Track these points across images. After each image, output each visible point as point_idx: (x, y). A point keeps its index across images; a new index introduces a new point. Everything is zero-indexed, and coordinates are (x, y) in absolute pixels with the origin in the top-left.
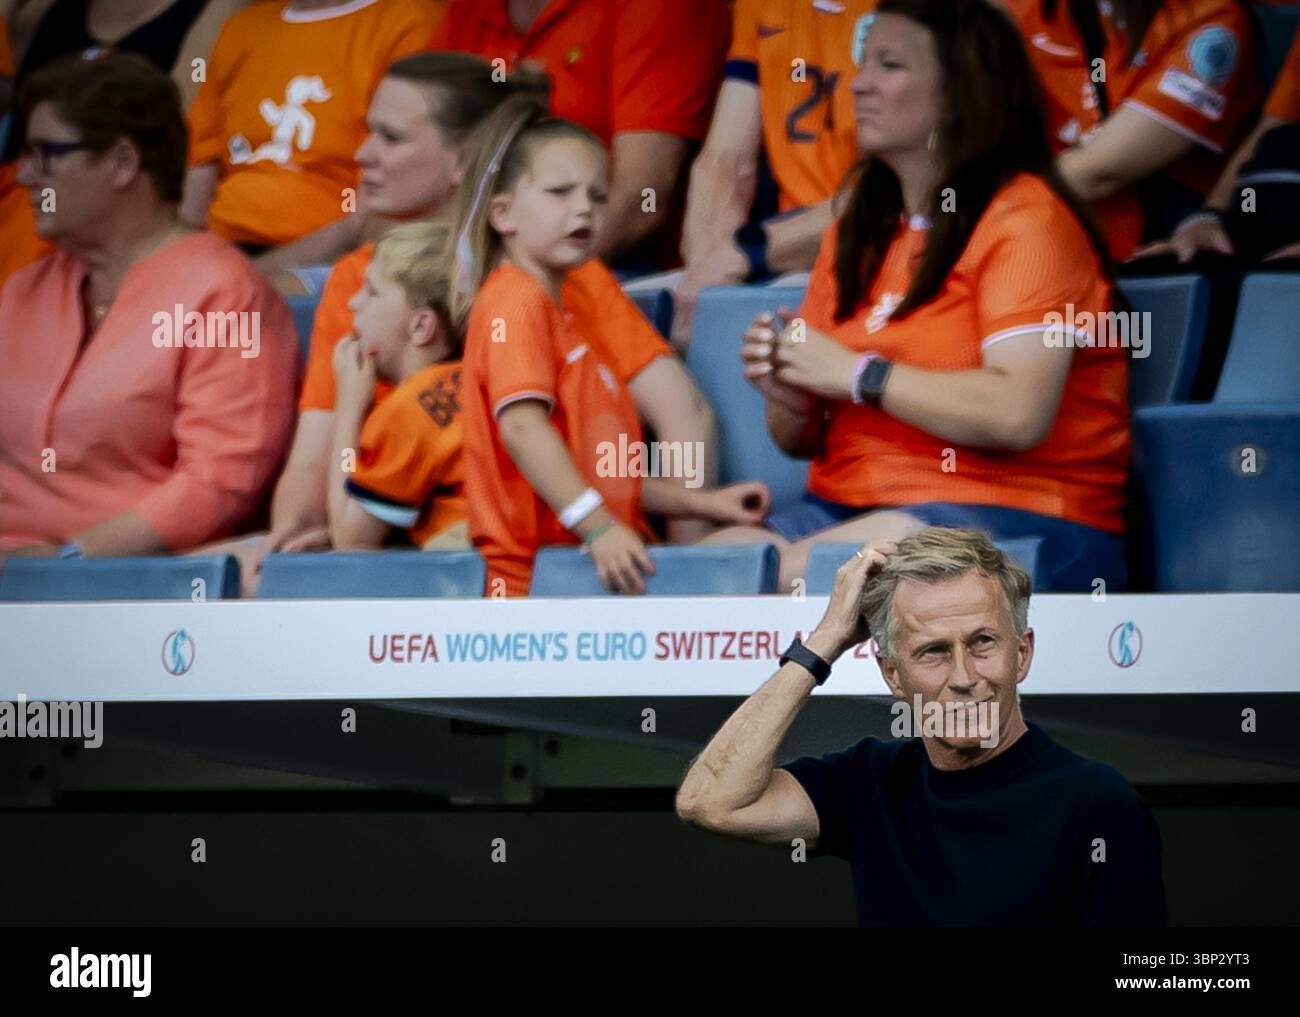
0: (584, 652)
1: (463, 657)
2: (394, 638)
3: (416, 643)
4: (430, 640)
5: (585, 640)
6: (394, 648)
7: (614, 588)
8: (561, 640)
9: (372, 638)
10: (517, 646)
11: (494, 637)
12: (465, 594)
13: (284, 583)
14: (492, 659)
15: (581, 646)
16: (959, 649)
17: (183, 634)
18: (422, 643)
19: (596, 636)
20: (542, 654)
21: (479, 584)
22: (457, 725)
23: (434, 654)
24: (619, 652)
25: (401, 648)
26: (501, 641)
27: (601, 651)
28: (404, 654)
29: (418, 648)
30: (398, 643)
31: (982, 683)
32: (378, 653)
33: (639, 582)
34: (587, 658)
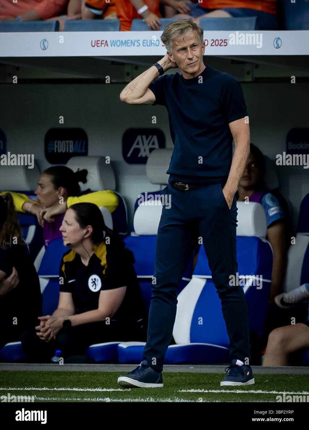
0: (144, 44)
1: (114, 46)
2: (97, 41)
3: (103, 42)
4: (106, 41)
5: (144, 42)
6: (97, 44)
7: (152, 29)
8: (138, 42)
9: (92, 41)
10: (128, 43)
11: (122, 41)
12: (115, 30)
13: (71, 27)
14: (121, 46)
15: (143, 43)
16: (189, 49)
17: (45, 40)
18: (104, 42)
19: (147, 41)
20: (134, 45)
21: (118, 28)
22: (113, 63)
23: (107, 45)
24: (153, 44)
25: (99, 44)
26: (124, 42)
27: (148, 44)
28: (100, 45)
29: (103, 44)
30: (98, 42)
31: (195, 57)
32: (93, 45)
33: (158, 27)
34: (145, 46)
